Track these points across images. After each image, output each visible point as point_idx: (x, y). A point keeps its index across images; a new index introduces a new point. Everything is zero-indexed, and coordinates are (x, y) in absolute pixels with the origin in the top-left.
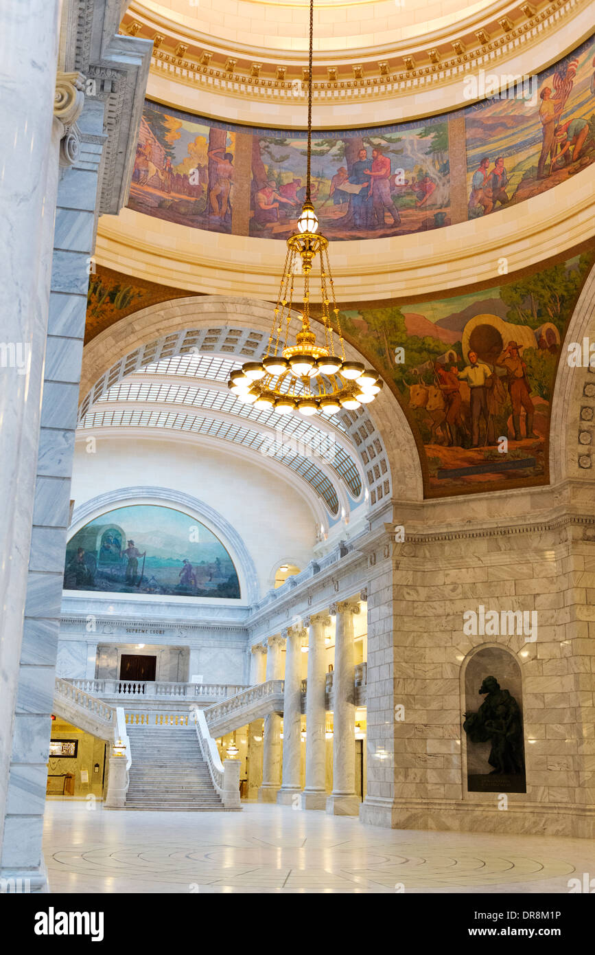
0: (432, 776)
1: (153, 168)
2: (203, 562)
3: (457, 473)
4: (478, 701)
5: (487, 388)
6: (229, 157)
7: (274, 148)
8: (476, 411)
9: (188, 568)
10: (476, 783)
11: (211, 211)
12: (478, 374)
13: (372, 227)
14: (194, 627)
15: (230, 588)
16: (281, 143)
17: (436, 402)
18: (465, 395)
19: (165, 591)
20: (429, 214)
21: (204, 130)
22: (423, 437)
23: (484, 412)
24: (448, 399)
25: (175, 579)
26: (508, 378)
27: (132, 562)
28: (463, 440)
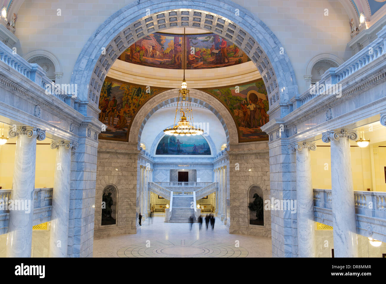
0: (241, 220)
1: (158, 53)
2: (199, 145)
3: (248, 135)
4: (253, 200)
5: (255, 111)
6: (180, 45)
7: (193, 41)
8: (252, 117)
9: (195, 147)
10: (252, 222)
11: (175, 62)
12: (252, 107)
13: (221, 63)
14: (197, 164)
15: (208, 152)
16: (195, 39)
17: (241, 115)
18: (249, 113)
19: (189, 154)
20: (237, 59)
21: (173, 38)
22: (238, 125)
23: (254, 118)
24: (245, 113)
25: (192, 150)
26: (260, 108)
27: (179, 146)
28: (249, 126)
